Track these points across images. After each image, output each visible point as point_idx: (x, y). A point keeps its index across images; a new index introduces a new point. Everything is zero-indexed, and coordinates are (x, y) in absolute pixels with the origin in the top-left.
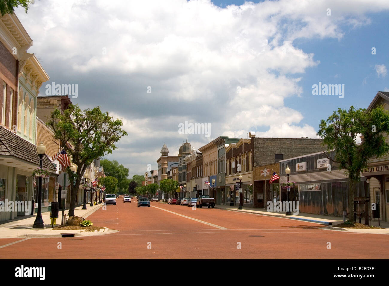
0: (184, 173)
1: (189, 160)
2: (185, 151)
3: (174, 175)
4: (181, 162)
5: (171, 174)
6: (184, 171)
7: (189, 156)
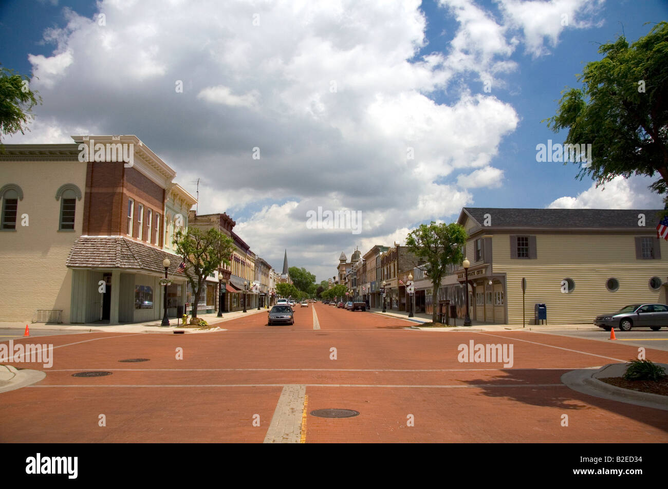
0: (355, 279)
1: (357, 267)
2: (356, 259)
3: (349, 280)
4: (353, 269)
5: (347, 281)
6: (355, 277)
7: (358, 263)
